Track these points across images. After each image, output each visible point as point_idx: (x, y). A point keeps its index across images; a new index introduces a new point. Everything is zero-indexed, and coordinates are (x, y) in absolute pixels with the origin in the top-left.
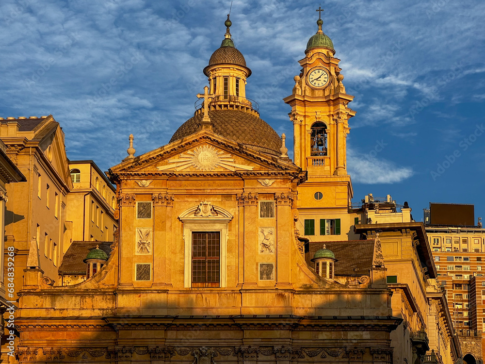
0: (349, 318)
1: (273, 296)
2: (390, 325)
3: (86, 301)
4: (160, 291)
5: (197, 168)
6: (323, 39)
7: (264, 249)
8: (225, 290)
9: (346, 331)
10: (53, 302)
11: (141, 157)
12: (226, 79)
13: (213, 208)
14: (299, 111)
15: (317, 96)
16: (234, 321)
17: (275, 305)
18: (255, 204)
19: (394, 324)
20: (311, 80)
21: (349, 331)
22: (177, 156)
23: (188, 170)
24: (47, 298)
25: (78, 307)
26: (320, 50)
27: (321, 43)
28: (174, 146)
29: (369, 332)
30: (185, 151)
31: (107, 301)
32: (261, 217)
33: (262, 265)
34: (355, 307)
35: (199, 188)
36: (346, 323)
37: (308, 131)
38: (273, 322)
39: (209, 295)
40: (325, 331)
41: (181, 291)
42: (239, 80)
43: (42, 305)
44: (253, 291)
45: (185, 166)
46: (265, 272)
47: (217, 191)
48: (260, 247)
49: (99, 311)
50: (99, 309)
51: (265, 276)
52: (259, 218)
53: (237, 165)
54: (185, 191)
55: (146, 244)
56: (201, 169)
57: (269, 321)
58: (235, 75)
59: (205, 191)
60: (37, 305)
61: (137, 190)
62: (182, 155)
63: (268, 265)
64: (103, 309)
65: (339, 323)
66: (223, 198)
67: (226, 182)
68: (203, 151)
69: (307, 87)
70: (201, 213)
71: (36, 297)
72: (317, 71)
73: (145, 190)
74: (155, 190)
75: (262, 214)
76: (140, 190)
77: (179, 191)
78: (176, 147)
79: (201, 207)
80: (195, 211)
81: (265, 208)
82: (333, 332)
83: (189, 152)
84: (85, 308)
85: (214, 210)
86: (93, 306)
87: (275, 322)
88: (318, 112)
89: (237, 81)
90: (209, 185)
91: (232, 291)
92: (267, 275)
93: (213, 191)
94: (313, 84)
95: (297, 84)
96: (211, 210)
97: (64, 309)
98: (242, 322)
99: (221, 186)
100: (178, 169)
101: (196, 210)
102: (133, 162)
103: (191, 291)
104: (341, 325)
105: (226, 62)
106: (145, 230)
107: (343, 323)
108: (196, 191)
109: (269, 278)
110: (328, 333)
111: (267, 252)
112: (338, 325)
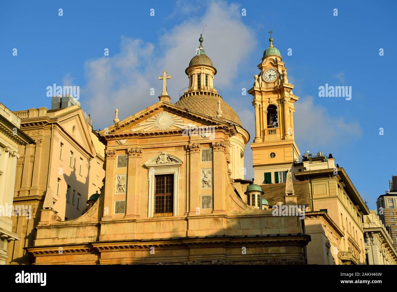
0: (268, 236)
1: (211, 221)
2: (300, 241)
3: (80, 231)
4: (130, 221)
5: (158, 128)
6: (273, 50)
7: (205, 185)
8: (176, 218)
9: (267, 246)
10: (58, 234)
11: (119, 123)
12: (199, 76)
13: (169, 156)
14: (258, 98)
15: (269, 87)
16: (182, 242)
17: (212, 228)
18: (198, 151)
19: (303, 239)
20: (265, 77)
21: (269, 246)
22: (144, 121)
23: (152, 130)
24: (54, 230)
25: (75, 236)
26: (271, 57)
27: (272, 53)
28: (142, 113)
29: (284, 247)
30: (150, 117)
31: (94, 231)
32: (202, 161)
33: (203, 197)
34: (273, 227)
35: (160, 143)
36: (266, 240)
37: (264, 111)
38: (210, 241)
39: (165, 222)
40: (251, 247)
41: (145, 220)
42: (208, 76)
43: (50, 236)
44: (196, 217)
45: (150, 128)
46: (205, 203)
47: (172, 144)
48: (201, 183)
49: (88, 238)
50: (89, 237)
51: (205, 206)
52: (201, 162)
53: (185, 124)
54: (150, 146)
55: (122, 186)
56: (161, 129)
57: (208, 240)
58: (205, 72)
59: (164, 144)
60: (46, 236)
61: (118, 147)
62: (148, 120)
63: (207, 197)
64: (92, 237)
65: (261, 241)
66: (176, 149)
67: (177, 137)
68: (162, 116)
69: (263, 82)
70: (161, 161)
71: (47, 230)
72: (269, 71)
73: (122, 147)
74: (129, 146)
75: (203, 158)
76: (119, 147)
77: (146, 146)
78: (143, 114)
79: (160, 157)
80: (156, 160)
81: (205, 154)
82: (257, 248)
83: (153, 117)
84: (79, 236)
85: (169, 158)
86: (85, 235)
87: (212, 241)
88: (271, 98)
89: (207, 77)
90: (166, 140)
91: (181, 218)
92: (207, 205)
93: (169, 144)
94: (267, 79)
95: (256, 80)
96: (168, 158)
97: (65, 238)
98: (187, 242)
99: (175, 140)
100: (146, 130)
101: (158, 159)
102: (114, 127)
103: (152, 220)
104: (262, 242)
105: (199, 64)
106: (122, 176)
107: (264, 240)
108: (157, 145)
109: (208, 207)
110: (253, 249)
111: (206, 187)
112: (260, 242)
